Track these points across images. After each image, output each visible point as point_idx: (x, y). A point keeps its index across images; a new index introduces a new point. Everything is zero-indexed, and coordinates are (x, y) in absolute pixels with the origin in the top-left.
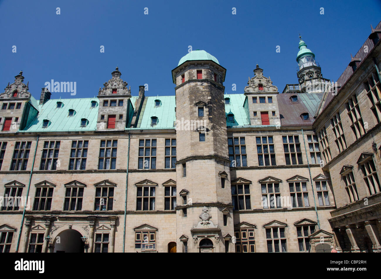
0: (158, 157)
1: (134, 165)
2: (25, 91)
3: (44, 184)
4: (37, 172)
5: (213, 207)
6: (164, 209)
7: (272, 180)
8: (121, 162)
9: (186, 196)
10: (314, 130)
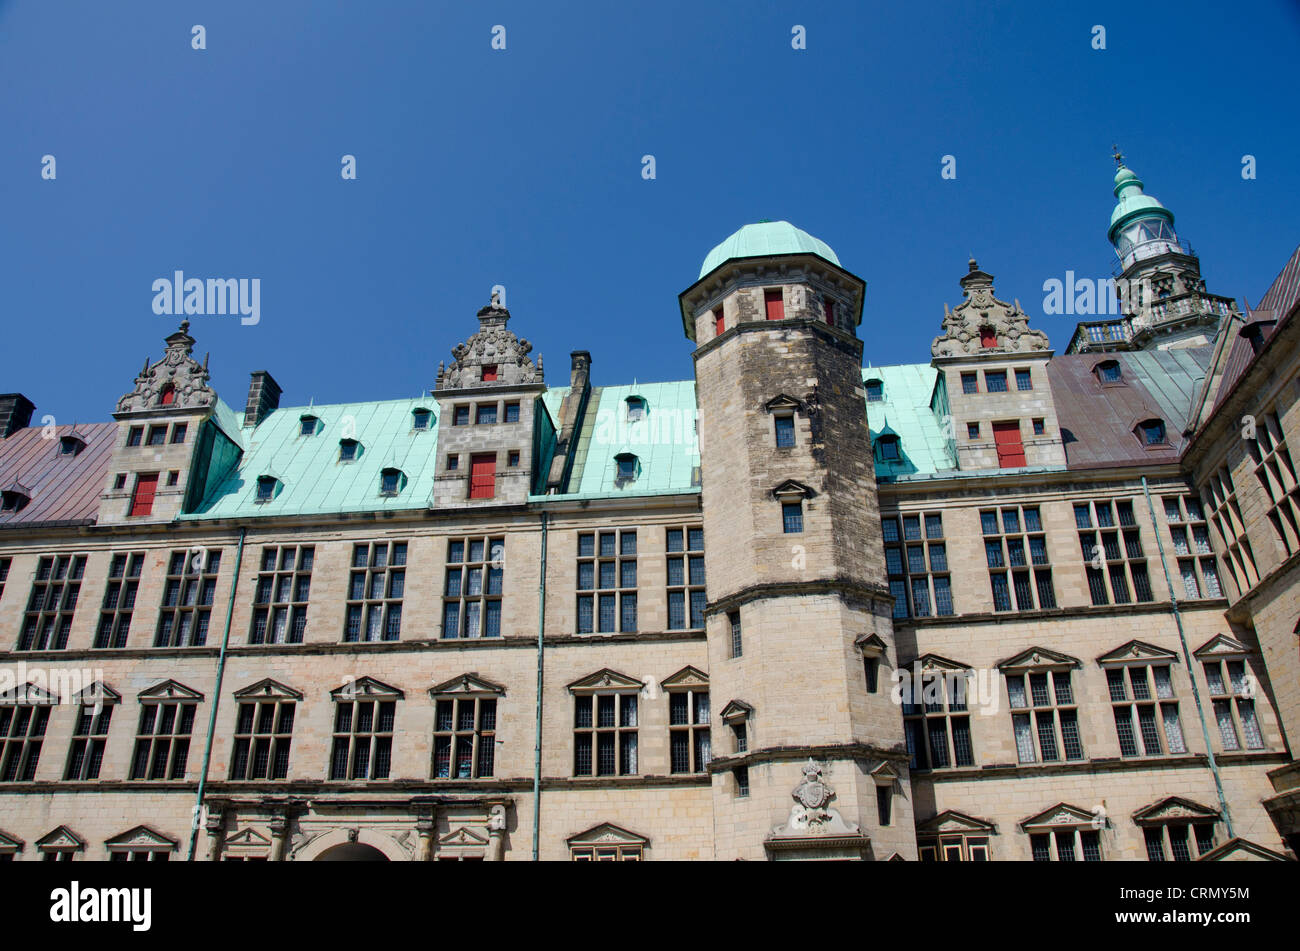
0: (642, 590)
1: (564, 621)
2: (197, 383)
3: (263, 692)
4: (240, 652)
5: (840, 759)
6: (669, 771)
7: (1044, 661)
8: (518, 614)
9: (744, 725)
10: (1186, 477)
